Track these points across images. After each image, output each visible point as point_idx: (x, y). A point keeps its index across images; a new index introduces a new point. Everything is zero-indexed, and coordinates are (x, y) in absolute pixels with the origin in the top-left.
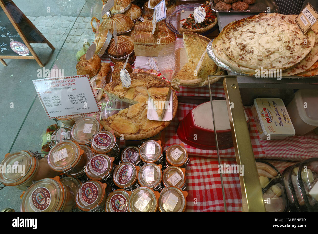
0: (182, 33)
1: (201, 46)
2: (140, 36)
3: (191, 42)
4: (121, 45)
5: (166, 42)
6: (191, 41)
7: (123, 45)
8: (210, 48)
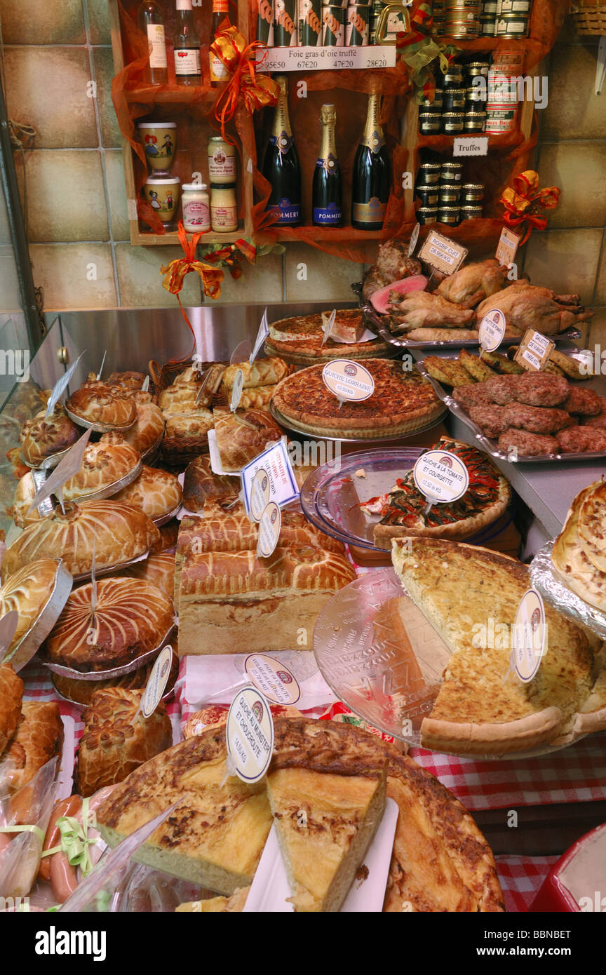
0: (383, 542)
1: (482, 583)
2: (210, 568)
3: (435, 573)
4: (114, 616)
5: (322, 585)
6: (432, 568)
7: (124, 612)
8: (548, 574)
